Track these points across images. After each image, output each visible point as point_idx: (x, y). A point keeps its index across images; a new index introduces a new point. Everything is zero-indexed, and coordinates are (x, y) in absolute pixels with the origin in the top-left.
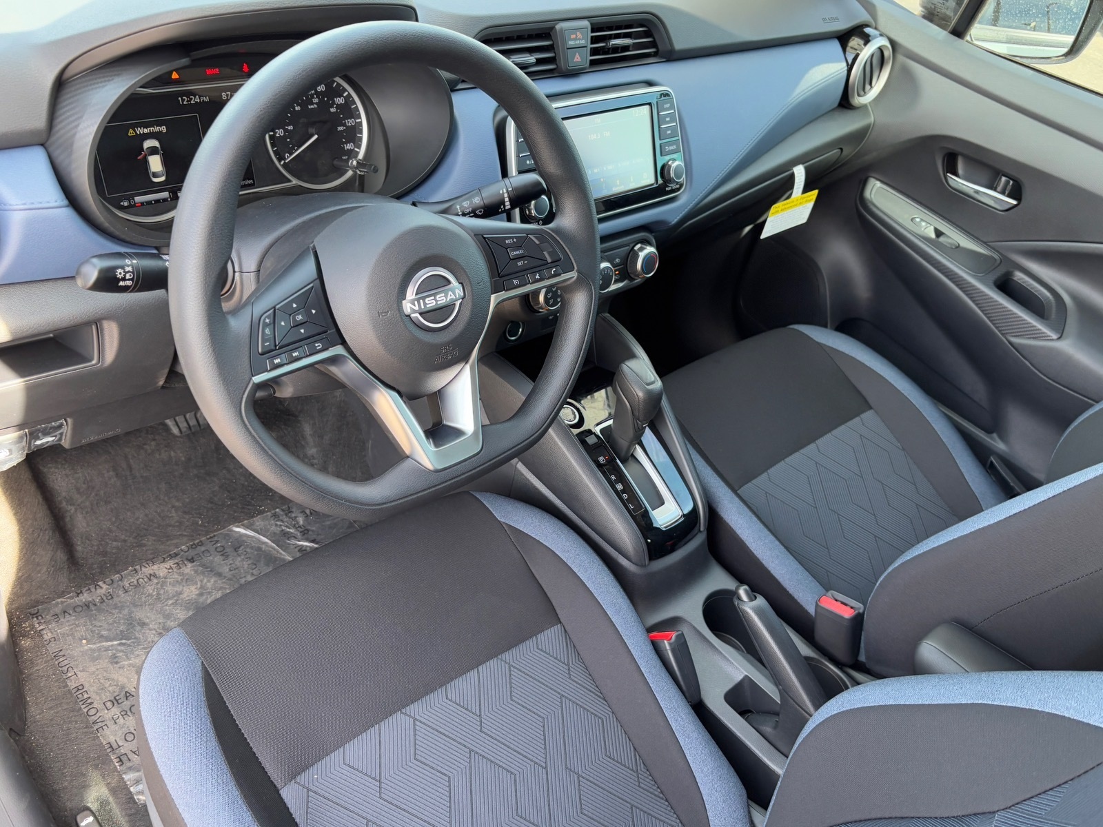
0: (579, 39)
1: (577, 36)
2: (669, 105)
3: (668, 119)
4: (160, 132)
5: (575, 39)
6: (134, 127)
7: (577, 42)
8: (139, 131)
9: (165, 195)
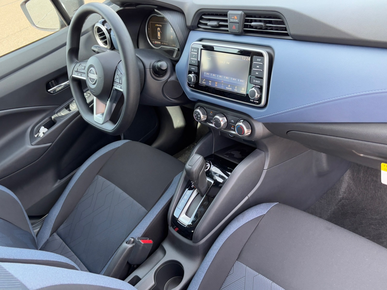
0: (235, 19)
1: (234, 18)
2: (260, 60)
3: (258, 67)
4: (160, 26)
5: (234, 19)
6: (157, 24)
7: (234, 20)
8: (158, 25)
9: (159, 43)
